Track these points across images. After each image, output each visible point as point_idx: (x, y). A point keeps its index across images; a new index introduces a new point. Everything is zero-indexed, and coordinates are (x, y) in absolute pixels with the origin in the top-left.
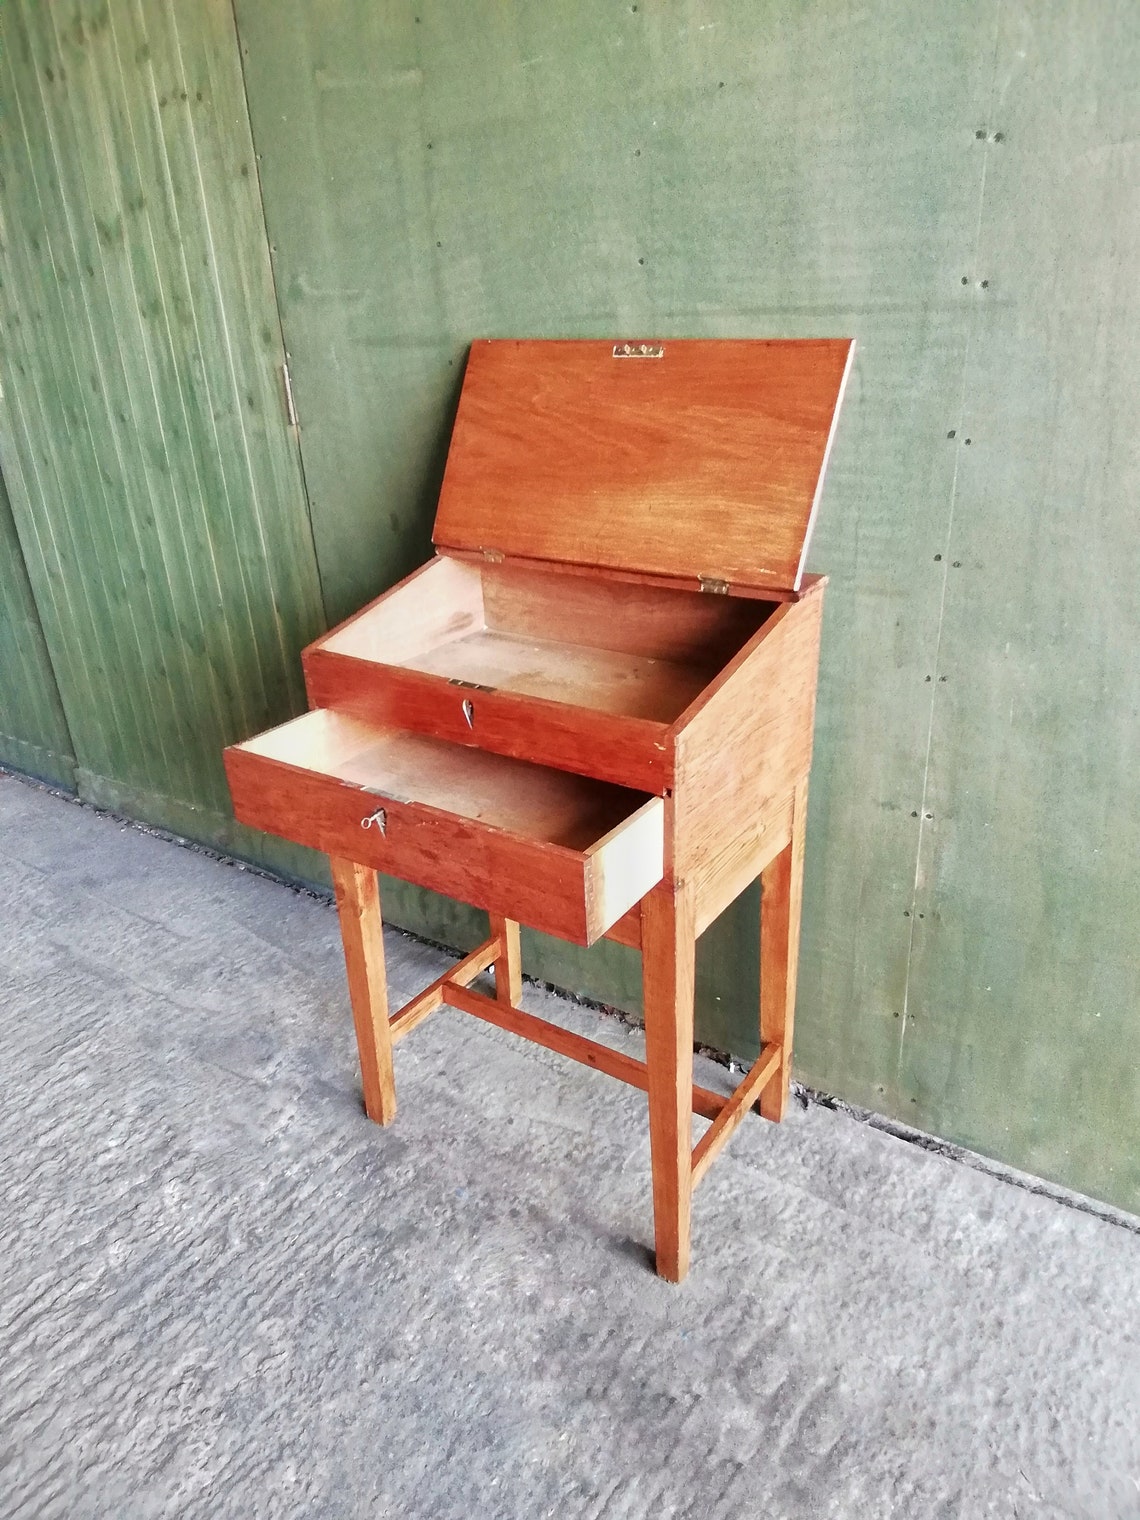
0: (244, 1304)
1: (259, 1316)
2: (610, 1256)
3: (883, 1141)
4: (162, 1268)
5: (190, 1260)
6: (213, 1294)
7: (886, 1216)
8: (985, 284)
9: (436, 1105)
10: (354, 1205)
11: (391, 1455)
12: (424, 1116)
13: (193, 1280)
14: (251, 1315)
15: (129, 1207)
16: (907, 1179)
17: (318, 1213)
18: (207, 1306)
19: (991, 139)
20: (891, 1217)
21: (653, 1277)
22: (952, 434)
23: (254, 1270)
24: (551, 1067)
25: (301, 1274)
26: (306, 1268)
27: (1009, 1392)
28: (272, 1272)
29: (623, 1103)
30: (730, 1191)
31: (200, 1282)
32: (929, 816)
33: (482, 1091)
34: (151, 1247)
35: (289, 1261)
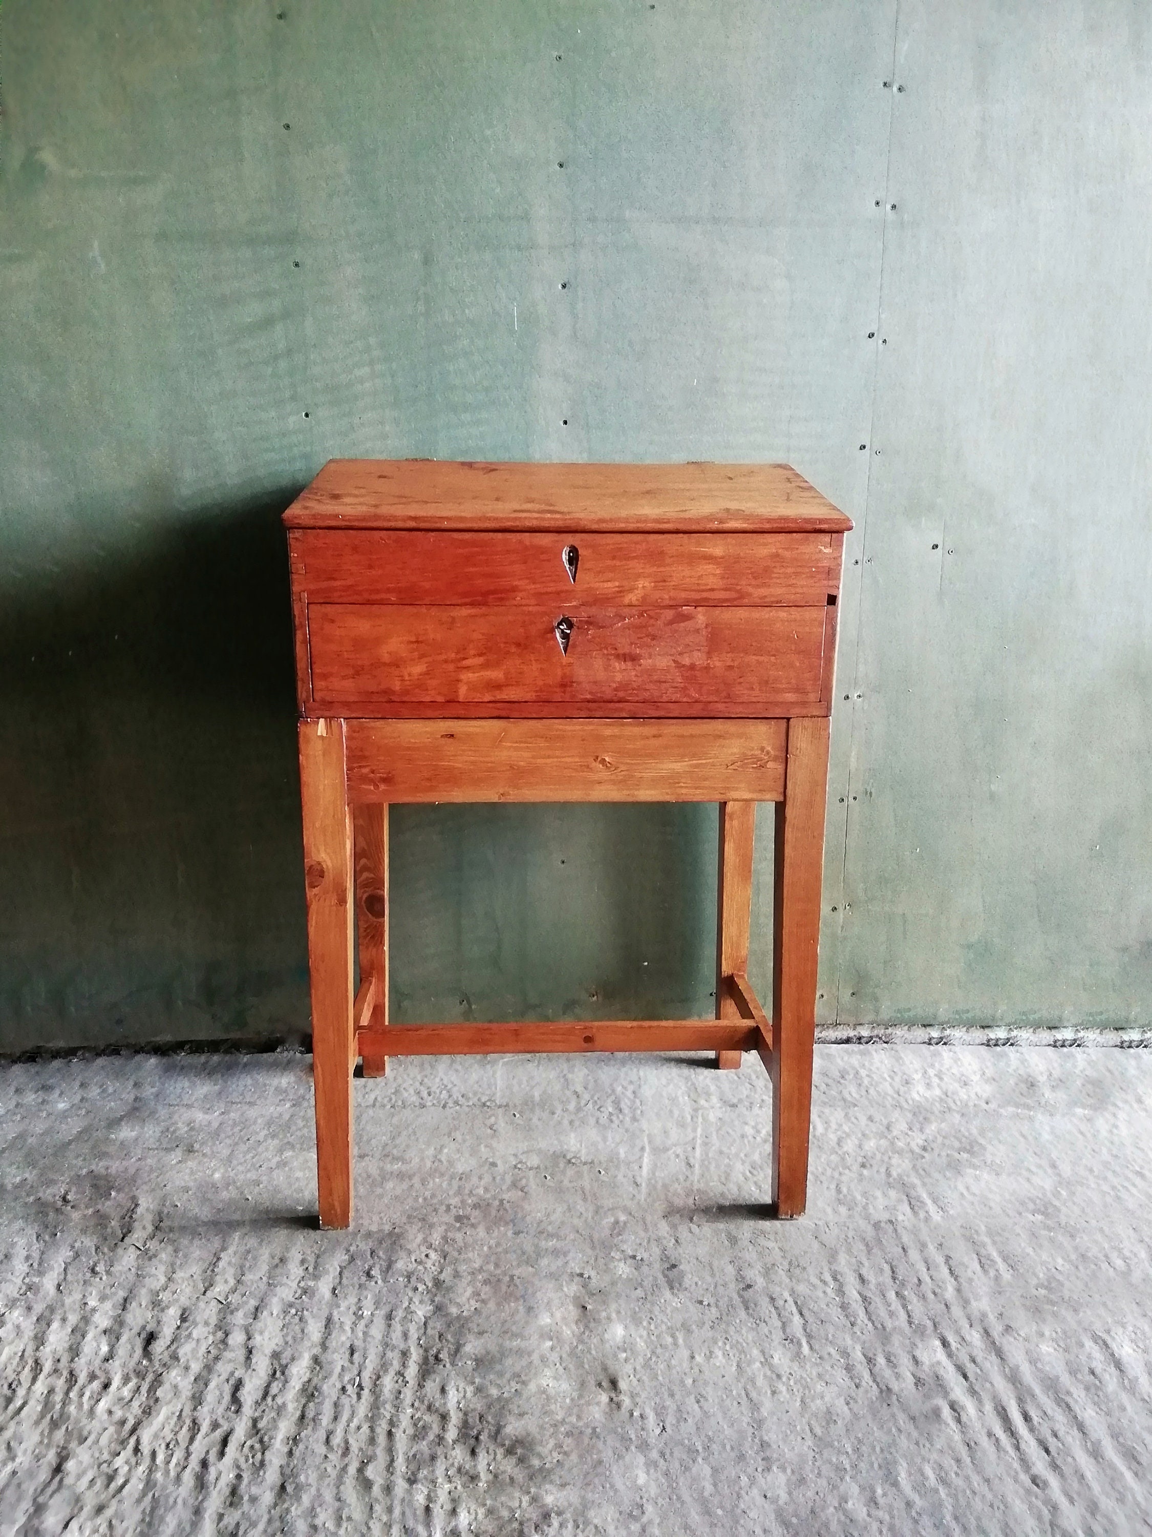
0: (367, 1485)
1: (401, 1485)
2: (721, 1226)
3: (826, 1051)
4: (186, 1515)
5: (223, 1482)
6: (306, 1499)
7: (889, 1098)
8: (894, 207)
9: (390, 1185)
10: (399, 1314)
11: (720, 1512)
12: (386, 1200)
13: (253, 1500)
14: (388, 1489)
15: (43, 1475)
16: (873, 1069)
17: (358, 1343)
18: (312, 1513)
19: (895, 89)
20: (893, 1098)
21: (777, 1223)
22: (871, 336)
23: (337, 1440)
24: (484, 1105)
25: (409, 1411)
26: (408, 1401)
27: (1095, 1169)
28: (365, 1428)
29: (590, 1105)
30: (758, 1132)
31: (268, 1498)
32: (860, 696)
33: (431, 1152)
34: (139, 1501)
35: (375, 1406)
